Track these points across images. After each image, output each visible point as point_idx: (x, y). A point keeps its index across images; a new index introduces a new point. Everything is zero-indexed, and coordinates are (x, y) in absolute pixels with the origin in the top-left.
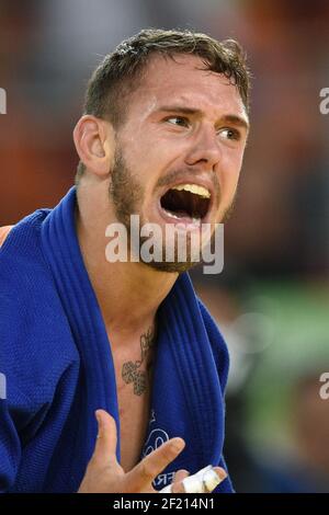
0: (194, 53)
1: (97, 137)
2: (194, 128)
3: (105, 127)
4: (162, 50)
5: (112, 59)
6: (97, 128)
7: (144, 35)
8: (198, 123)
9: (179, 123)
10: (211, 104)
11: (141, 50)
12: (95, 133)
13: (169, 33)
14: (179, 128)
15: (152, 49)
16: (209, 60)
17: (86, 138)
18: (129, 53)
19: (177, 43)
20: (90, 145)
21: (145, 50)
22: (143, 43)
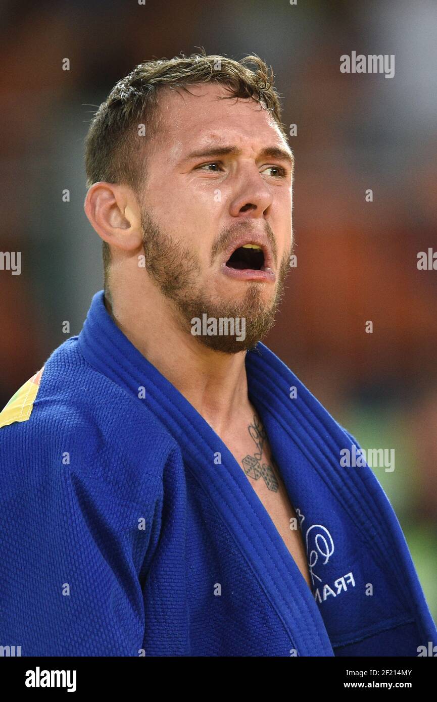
0: (212, 80)
1: (114, 206)
2: (231, 171)
3: (121, 192)
4: (171, 83)
5: (109, 106)
6: (112, 195)
7: (143, 71)
8: (235, 164)
9: (213, 168)
10: (246, 138)
11: (146, 89)
12: (112, 202)
13: (173, 62)
14: (215, 173)
15: (159, 85)
16: (232, 85)
17: (100, 210)
18: (133, 95)
19: (187, 72)
20: (107, 217)
21: (151, 88)
22: (146, 80)
